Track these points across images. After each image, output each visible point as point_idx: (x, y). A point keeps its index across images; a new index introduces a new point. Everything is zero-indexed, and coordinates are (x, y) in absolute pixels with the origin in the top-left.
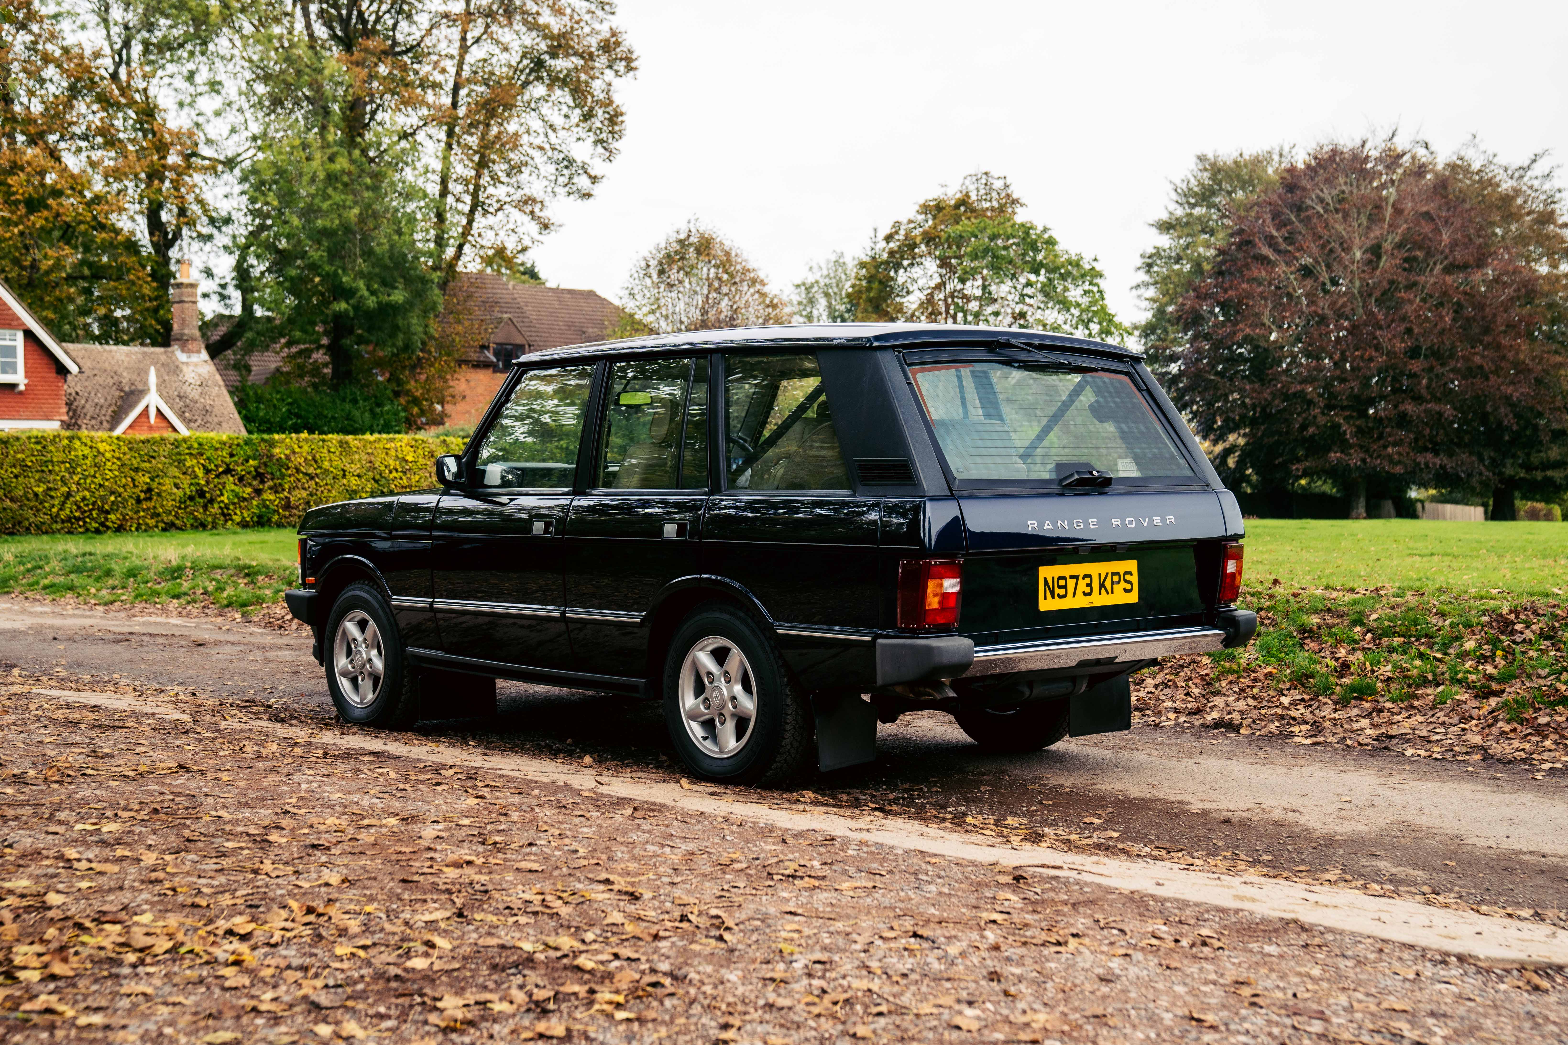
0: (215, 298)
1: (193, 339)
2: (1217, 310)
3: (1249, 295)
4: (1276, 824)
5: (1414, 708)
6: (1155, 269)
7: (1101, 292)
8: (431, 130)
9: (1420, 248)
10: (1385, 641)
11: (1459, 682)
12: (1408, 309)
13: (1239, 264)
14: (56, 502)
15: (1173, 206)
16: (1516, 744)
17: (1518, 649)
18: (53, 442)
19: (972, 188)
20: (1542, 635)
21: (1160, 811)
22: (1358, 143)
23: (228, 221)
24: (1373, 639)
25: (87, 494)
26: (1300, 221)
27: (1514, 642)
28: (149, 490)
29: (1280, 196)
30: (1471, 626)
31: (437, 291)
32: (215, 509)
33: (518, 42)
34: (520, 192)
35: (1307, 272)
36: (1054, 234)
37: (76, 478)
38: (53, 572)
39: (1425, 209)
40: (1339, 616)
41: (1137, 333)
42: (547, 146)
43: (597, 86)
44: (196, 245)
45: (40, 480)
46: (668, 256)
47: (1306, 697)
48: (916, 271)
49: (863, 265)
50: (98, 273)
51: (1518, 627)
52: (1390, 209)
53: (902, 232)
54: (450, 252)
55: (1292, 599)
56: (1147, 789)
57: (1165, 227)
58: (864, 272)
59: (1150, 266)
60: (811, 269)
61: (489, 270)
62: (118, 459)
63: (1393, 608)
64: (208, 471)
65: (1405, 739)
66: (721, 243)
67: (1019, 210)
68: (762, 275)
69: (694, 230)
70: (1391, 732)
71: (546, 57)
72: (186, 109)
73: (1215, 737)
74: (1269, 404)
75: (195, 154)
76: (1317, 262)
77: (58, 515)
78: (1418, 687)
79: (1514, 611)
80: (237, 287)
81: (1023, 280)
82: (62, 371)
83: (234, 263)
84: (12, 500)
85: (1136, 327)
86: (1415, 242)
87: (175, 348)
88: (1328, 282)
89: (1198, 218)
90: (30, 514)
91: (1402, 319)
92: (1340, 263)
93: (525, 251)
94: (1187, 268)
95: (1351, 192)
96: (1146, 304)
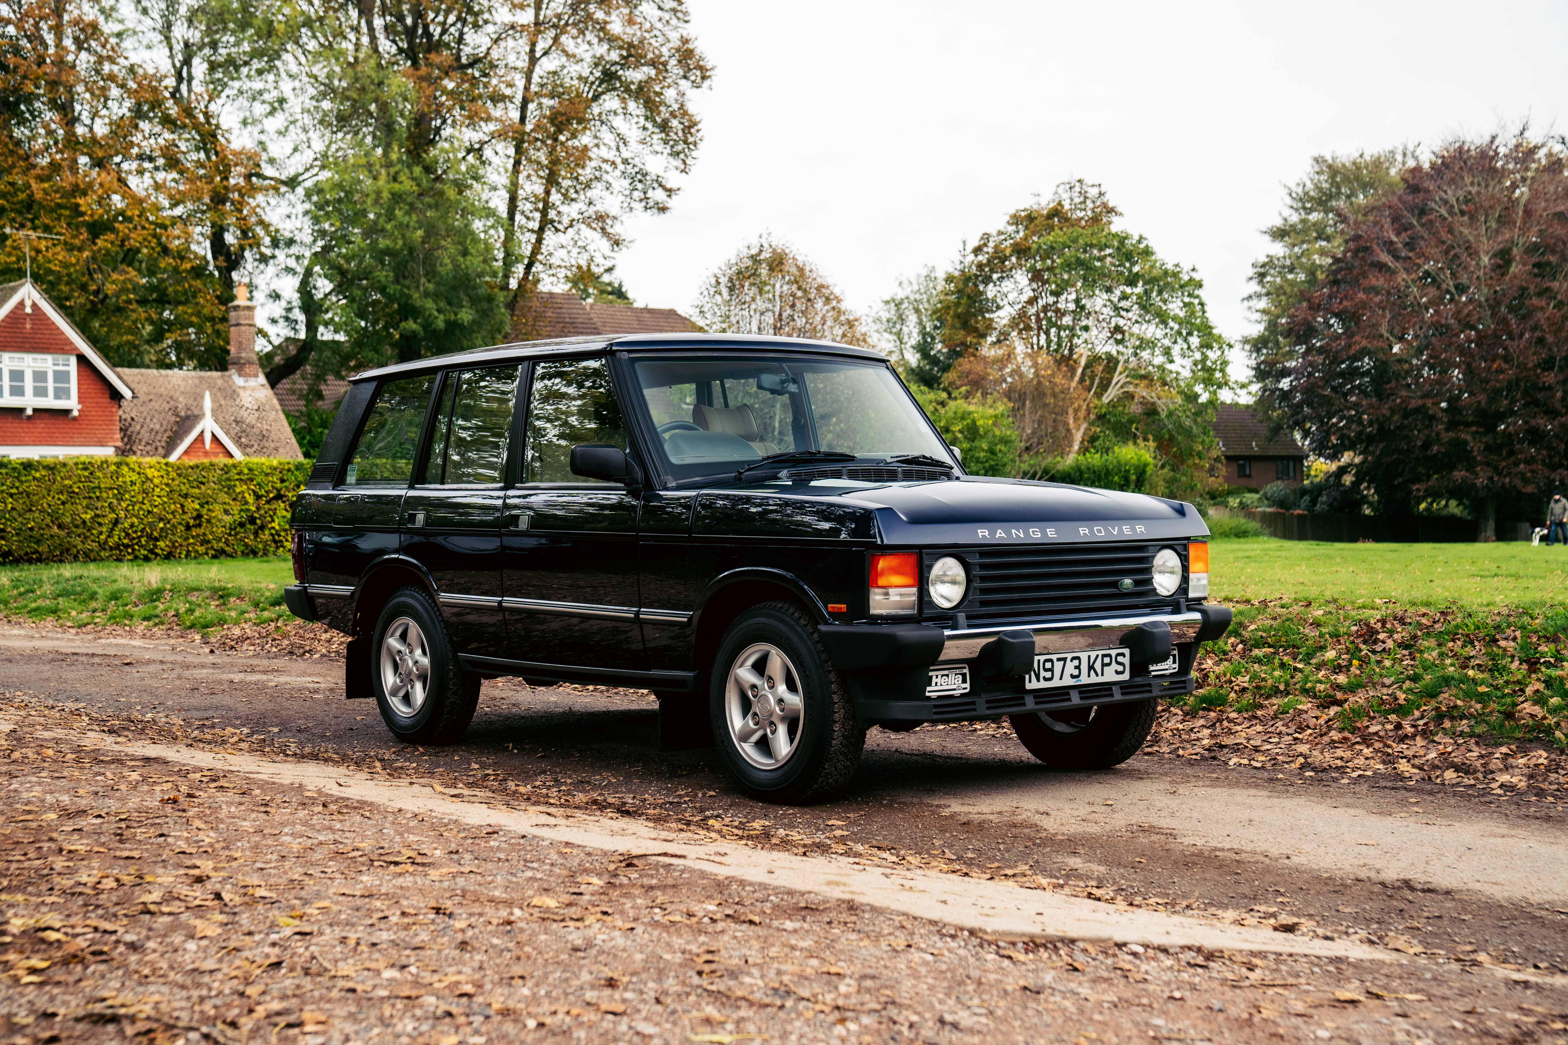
0: (282, 322)
1: (251, 363)
2: (1332, 321)
3: (1364, 305)
5: (1256, 718)
6: (1268, 278)
7: (1202, 304)
8: (500, 146)
9: (1554, 252)
10: (1257, 652)
11: (1307, 691)
12: (1541, 316)
13: (1356, 272)
14: (104, 529)
15: (1287, 212)
16: (1339, 752)
17: (1373, 658)
18: (101, 467)
19: (1065, 196)
22: (1486, 139)
23: (291, 242)
24: (1244, 650)
25: (135, 520)
26: (1423, 225)
27: (1373, 651)
28: (199, 516)
29: (1400, 199)
30: (1338, 636)
31: (504, 311)
32: (266, 536)
33: (590, 54)
34: (593, 210)
35: (1431, 280)
36: (1150, 243)
37: (124, 505)
39: (1559, 209)
41: (1246, 347)
42: (618, 161)
43: (670, 95)
44: (260, 266)
45: (87, 507)
46: (739, 273)
48: (1007, 285)
49: (950, 278)
51: (1381, 636)
52: (1521, 211)
53: (991, 244)
54: (519, 270)
57: (1279, 234)
58: (952, 286)
59: (1262, 275)
60: (901, 284)
61: (575, 291)
62: (167, 485)
63: (1275, 619)
64: (258, 497)
65: (1237, 749)
66: (794, 259)
67: (1114, 219)
68: (837, 291)
69: (766, 245)
70: (1226, 742)
71: (617, 68)
74: (1388, 420)
75: (257, 174)
76: (1441, 269)
77: (106, 542)
78: (1268, 697)
79: (1383, 622)
80: (302, 308)
81: (1118, 293)
82: (116, 396)
83: (297, 284)
84: (60, 526)
85: (1246, 341)
86: (1547, 246)
87: (233, 373)
88: (1453, 290)
89: (1314, 224)
90: (77, 541)
91: (1534, 328)
92: (1465, 268)
93: (610, 270)
94: (1302, 277)
95: (1479, 193)
96: (1258, 316)
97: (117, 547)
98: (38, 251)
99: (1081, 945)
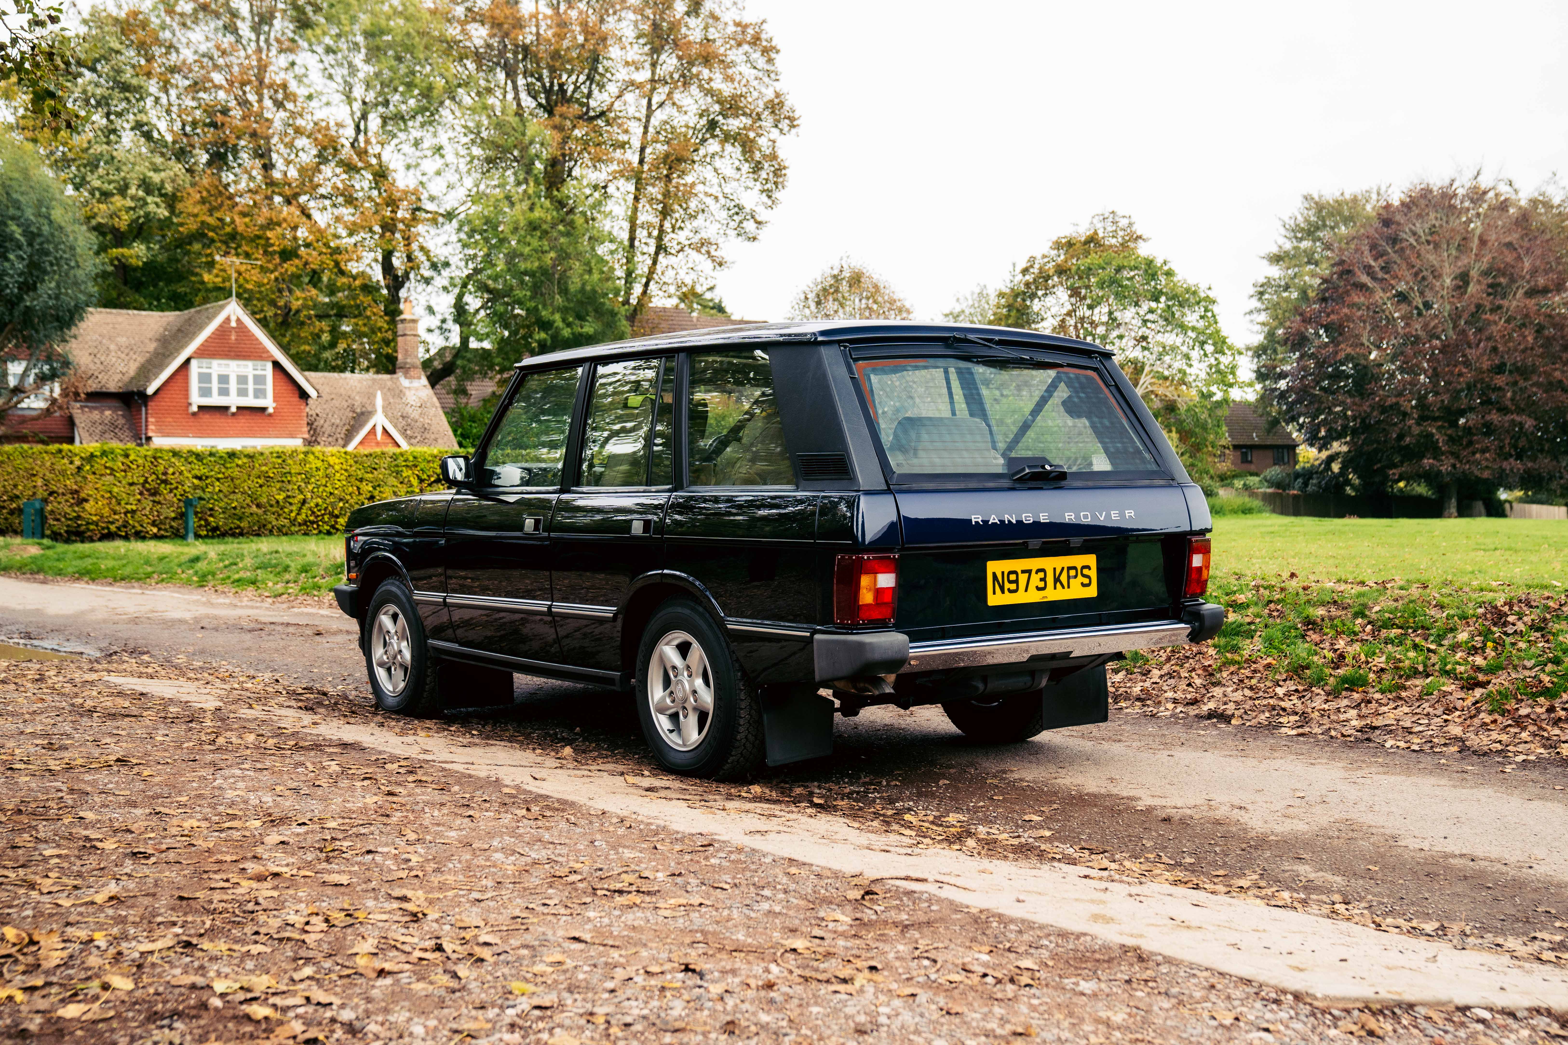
0: (437, 332)
1: (415, 367)
2: (1321, 332)
3: (1349, 318)
4: (1218, 823)
5: (1401, 698)
6: (1267, 296)
7: (1214, 317)
8: (621, 182)
9: (1504, 275)
10: (1384, 633)
11: (1447, 673)
12: (1494, 329)
13: (1341, 291)
14: (294, 508)
15: (1282, 241)
16: (1494, 735)
17: (1508, 640)
18: (291, 456)
19: (1099, 226)
20: (1533, 627)
21: (1105, 808)
22: (1447, 182)
23: (447, 264)
24: (1373, 631)
25: (320, 501)
26: (1396, 252)
27: (1505, 633)
28: (372, 497)
29: (1377, 230)
30: (1466, 618)
31: (624, 322)
33: (696, 106)
34: (698, 236)
35: (1402, 298)
36: (1173, 266)
37: (310, 487)
38: (245, 569)
39: (1507, 240)
40: (1344, 608)
41: (1250, 353)
42: (720, 195)
43: (762, 142)
44: (421, 286)
45: (280, 489)
46: (824, 289)
47: (1301, 688)
48: (1050, 300)
49: (1001, 295)
50: (341, 313)
51: (1511, 619)
52: (1476, 241)
53: (1037, 266)
54: (638, 289)
55: (1301, 591)
56: (1104, 783)
57: (1276, 259)
58: (1003, 301)
59: (1261, 293)
61: (682, 306)
62: (346, 470)
63: (1396, 600)
64: (421, 481)
65: (1388, 730)
66: (870, 277)
67: (1141, 245)
68: (907, 304)
69: (845, 267)
70: (1376, 723)
71: (720, 118)
72: (412, 171)
73: (1205, 728)
74: (1369, 415)
75: (419, 209)
76: (1411, 289)
77: (295, 519)
78: (1408, 678)
79: (1510, 604)
80: (456, 321)
81: (1145, 307)
82: (304, 395)
83: (453, 301)
84: (258, 506)
85: (1248, 349)
86: (1499, 270)
87: (400, 375)
88: (1421, 306)
89: (1305, 251)
90: (272, 518)
91: (1489, 338)
92: (1432, 289)
93: (711, 289)
94: (1295, 295)
95: (1441, 226)
96: (1258, 327)
97: (305, 523)
98: (240, 274)
99: (1422, 1011)
